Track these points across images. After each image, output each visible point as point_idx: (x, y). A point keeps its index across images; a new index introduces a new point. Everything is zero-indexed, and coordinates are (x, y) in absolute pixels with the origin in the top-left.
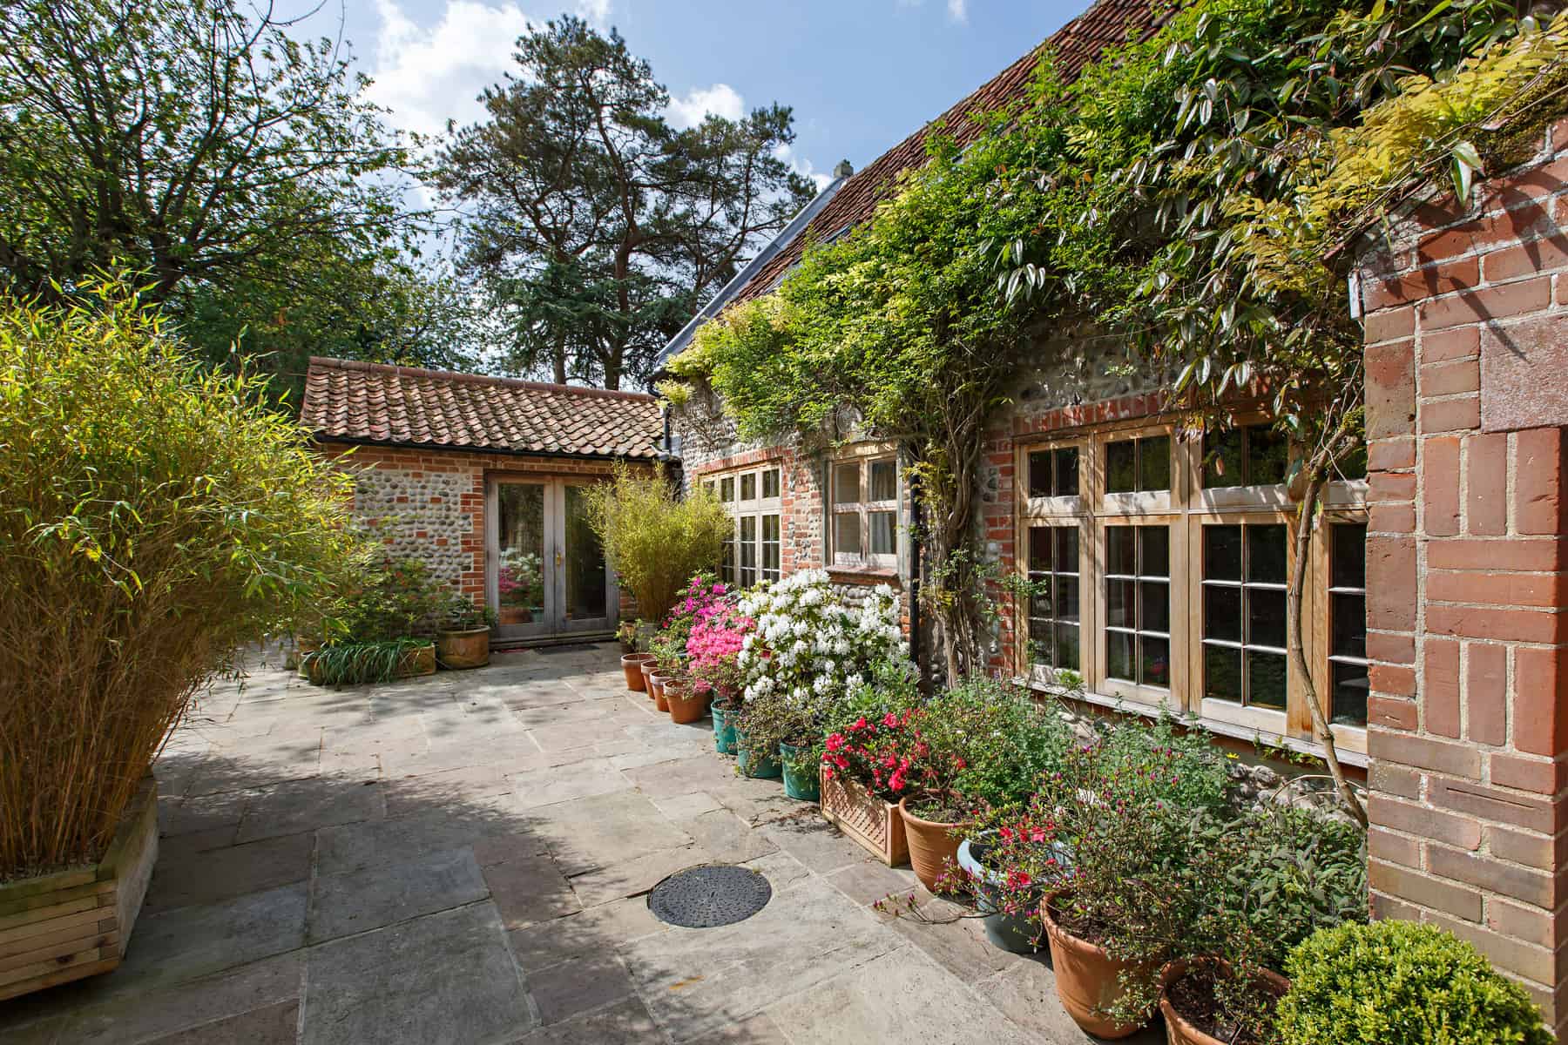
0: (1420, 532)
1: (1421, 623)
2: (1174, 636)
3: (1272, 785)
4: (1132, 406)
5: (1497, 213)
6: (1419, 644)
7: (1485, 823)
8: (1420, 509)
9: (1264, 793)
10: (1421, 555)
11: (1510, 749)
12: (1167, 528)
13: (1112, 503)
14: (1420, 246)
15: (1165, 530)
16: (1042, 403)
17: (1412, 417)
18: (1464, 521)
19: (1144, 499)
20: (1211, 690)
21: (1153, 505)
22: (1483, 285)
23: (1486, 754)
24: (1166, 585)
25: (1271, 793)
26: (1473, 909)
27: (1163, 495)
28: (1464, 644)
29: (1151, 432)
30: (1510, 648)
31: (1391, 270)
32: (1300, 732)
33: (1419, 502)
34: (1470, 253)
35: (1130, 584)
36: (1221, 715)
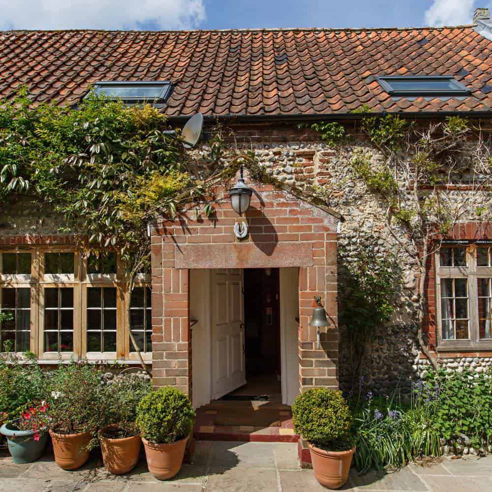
0: (163, 292)
1: (164, 315)
2: (76, 331)
3: (111, 378)
4: (58, 239)
5: (177, 219)
6: (163, 319)
7: (177, 360)
8: (163, 286)
9: (109, 382)
10: (164, 298)
11: (181, 342)
12: (73, 288)
13: (48, 278)
14: (163, 223)
15: (72, 289)
16: (12, 231)
17: (161, 264)
18: (172, 289)
19: (63, 277)
20: (89, 349)
21: (66, 279)
22: (175, 235)
23: (176, 344)
24: (72, 311)
25: (111, 381)
26: (174, 382)
27: (72, 276)
28: (172, 319)
29: (66, 251)
30: (180, 318)
31: (157, 226)
32: (120, 357)
33: (163, 284)
34: (173, 227)
35: (56, 311)
36: (93, 357)
